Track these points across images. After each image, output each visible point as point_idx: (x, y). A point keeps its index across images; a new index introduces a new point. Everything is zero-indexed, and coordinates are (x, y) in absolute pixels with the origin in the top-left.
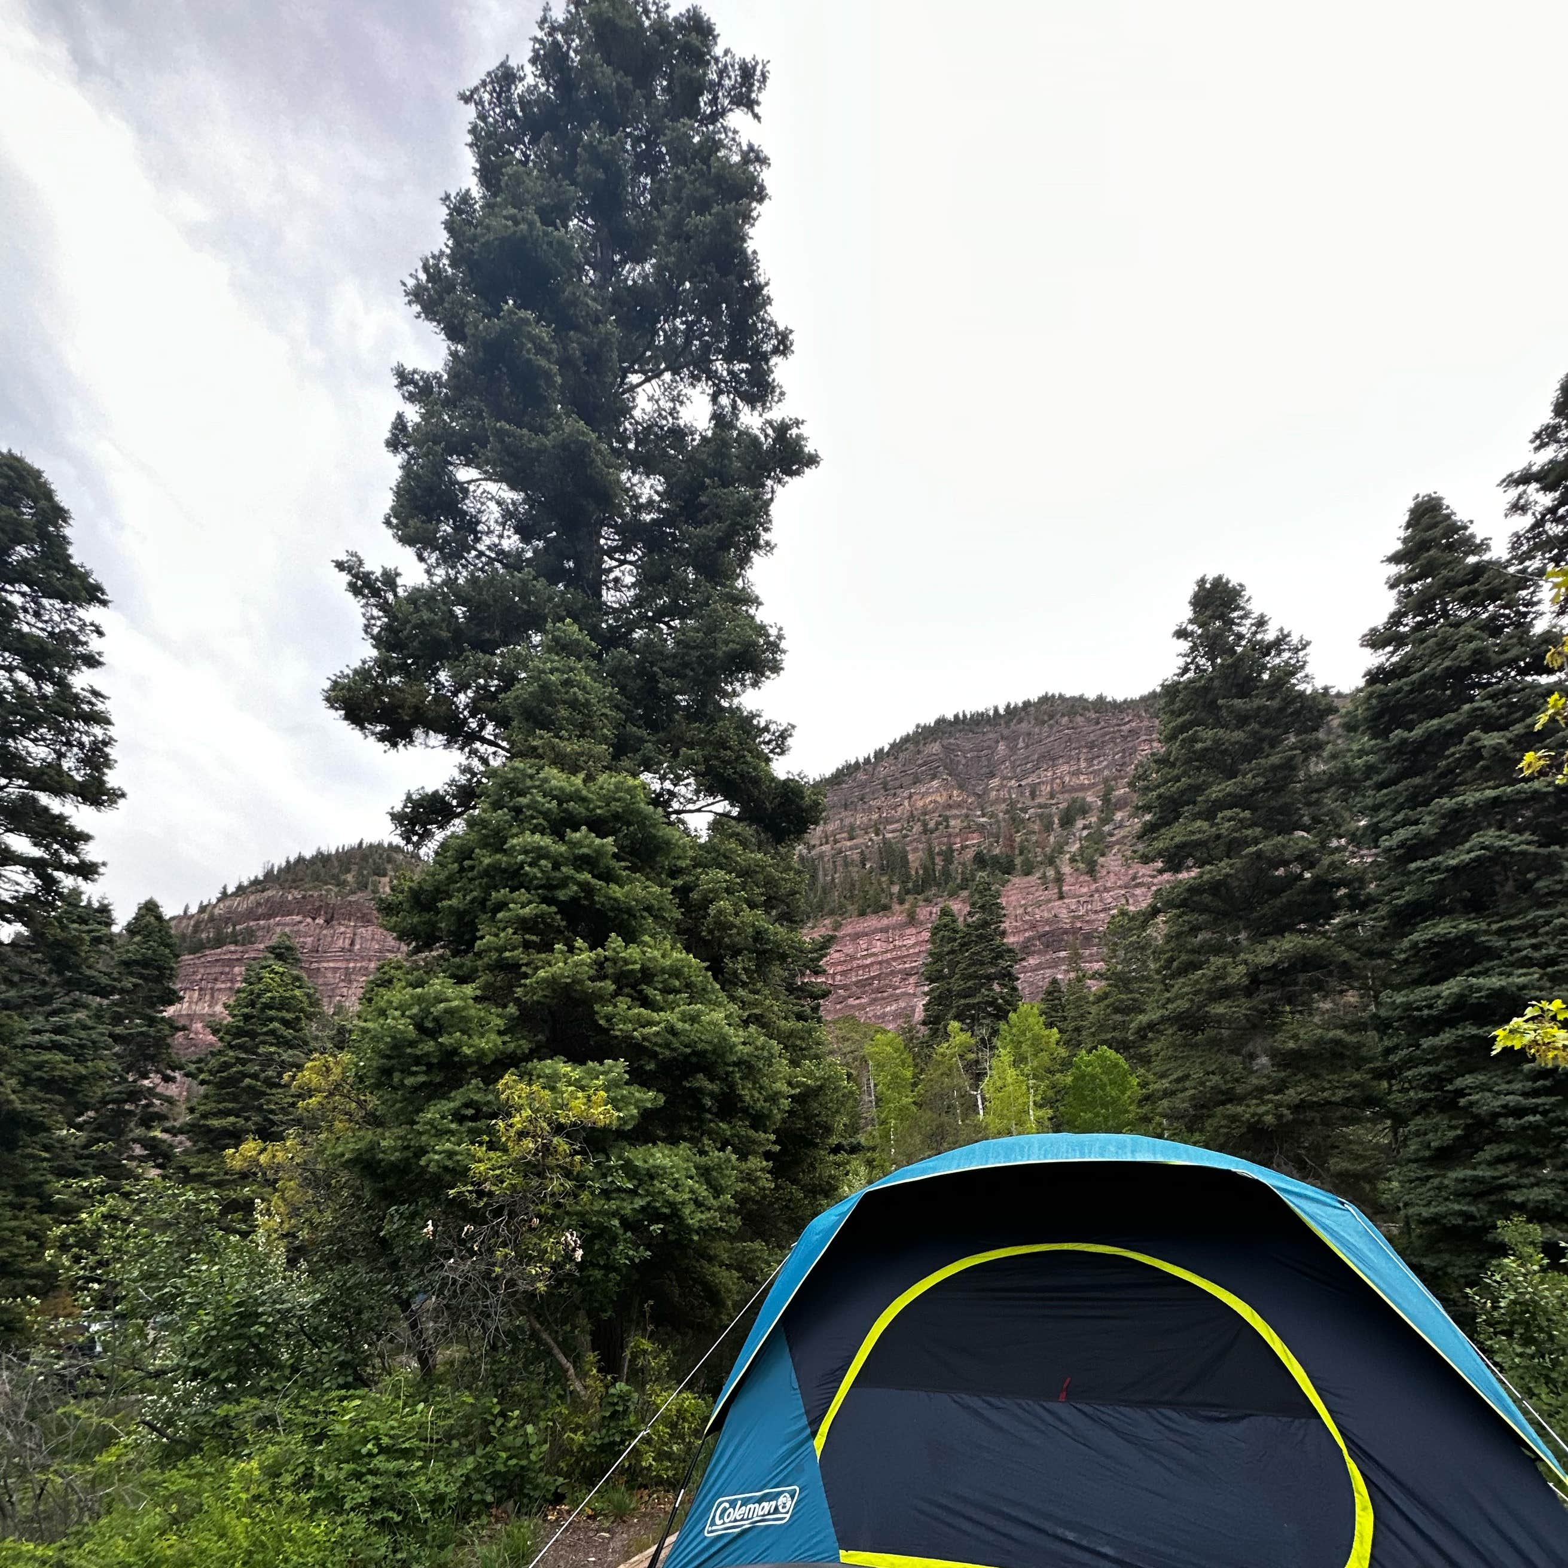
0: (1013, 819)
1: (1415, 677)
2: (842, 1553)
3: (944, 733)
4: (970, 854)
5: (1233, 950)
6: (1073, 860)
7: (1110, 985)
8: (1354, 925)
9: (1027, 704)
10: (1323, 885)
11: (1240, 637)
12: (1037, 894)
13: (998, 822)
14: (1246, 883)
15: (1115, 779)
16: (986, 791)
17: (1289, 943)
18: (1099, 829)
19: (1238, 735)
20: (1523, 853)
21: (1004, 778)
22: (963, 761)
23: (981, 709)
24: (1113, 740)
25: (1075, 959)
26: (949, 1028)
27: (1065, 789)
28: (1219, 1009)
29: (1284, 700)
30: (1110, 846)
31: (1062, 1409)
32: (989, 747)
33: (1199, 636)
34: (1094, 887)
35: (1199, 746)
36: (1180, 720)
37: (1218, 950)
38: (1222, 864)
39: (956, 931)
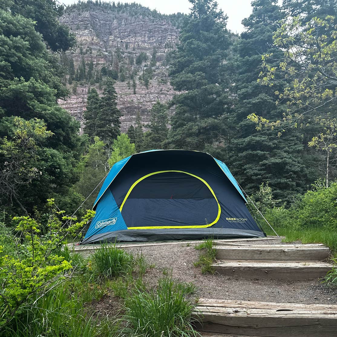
0: (118, 56)
1: (254, 39)
2: (128, 228)
3: (91, 8)
4: (100, 68)
5: (194, 120)
6: (140, 79)
7: (152, 130)
8: (227, 118)
9: (126, 5)
10: (221, 103)
11: (209, 8)
12: (126, 90)
13: (112, 55)
14: (201, 99)
15: (158, 48)
16: (108, 41)
17: (210, 120)
18: (150, 68)
19: (204, 45)
20: (269, 102)
21: (115, 37)
22: (99, 24)
23: (108, 2)
24: (158, 31)
25: (138, 119)
26: (95, 139)
27: (139, 47)
28: (189, 140)
29: (219, 36)
30: (154, 76)
31: (171, 200)
32: (110, 21)
33: (197, 3)
34: (147, 91)
35: (192, 46)
36: (187, 34)
37: (190, 120)
38: (195, 90)
39: (97, 100)
